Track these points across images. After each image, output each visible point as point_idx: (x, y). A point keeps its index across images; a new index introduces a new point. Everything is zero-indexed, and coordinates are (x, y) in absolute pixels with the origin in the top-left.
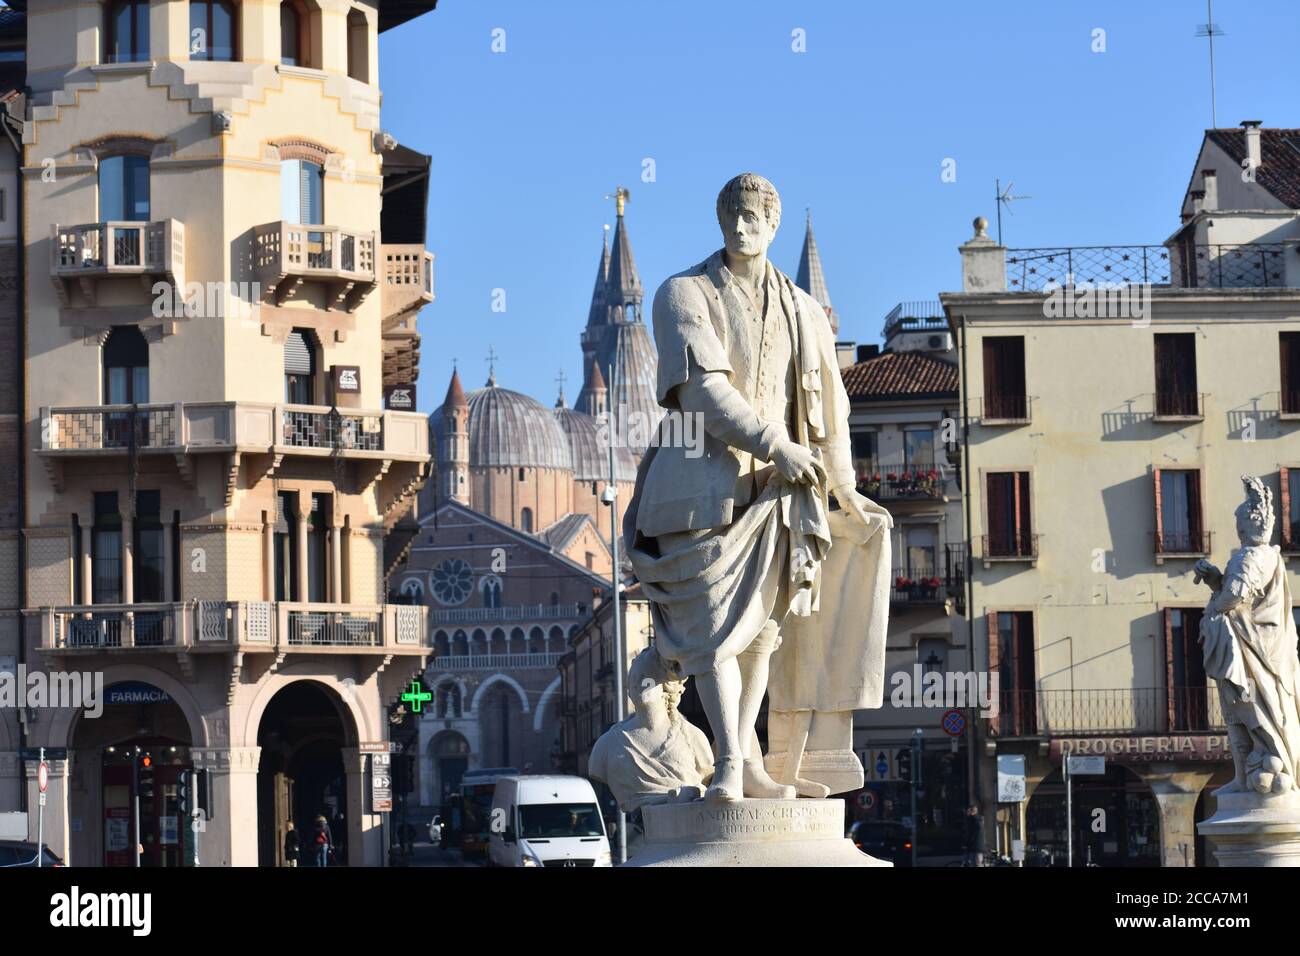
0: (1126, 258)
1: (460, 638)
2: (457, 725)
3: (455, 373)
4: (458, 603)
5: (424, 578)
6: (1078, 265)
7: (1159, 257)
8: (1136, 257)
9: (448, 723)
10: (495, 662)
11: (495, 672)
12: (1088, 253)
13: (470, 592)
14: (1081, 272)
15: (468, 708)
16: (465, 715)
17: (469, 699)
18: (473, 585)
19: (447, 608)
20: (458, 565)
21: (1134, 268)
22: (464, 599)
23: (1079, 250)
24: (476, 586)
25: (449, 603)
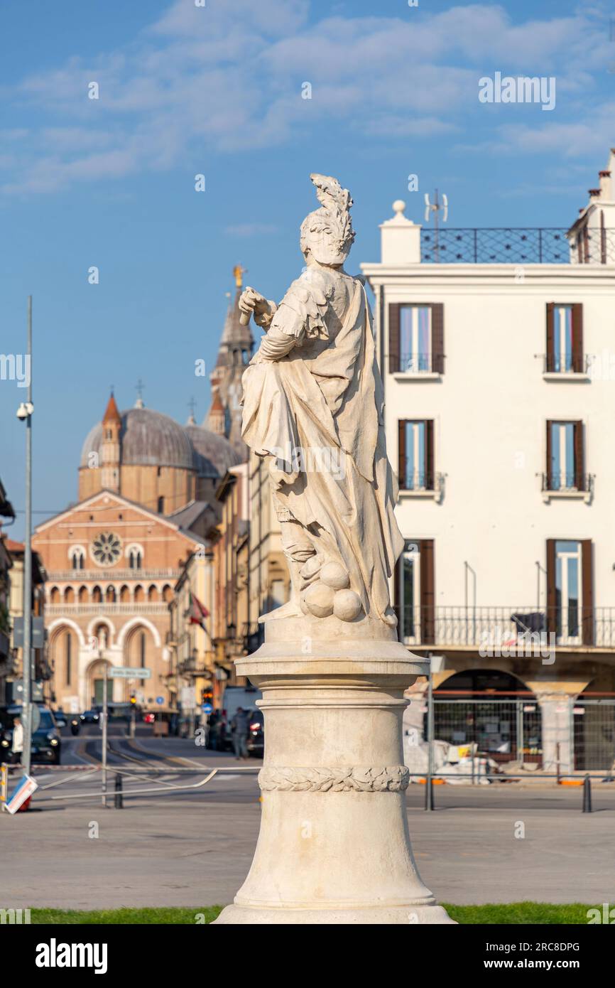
0: (524, 238)
1: (111, 591)
2: (106, 655)
3: (112, 396)
4: (110, 564)
5: (86, 546)
6: (482, 244)
7: (553, 238)
8: (533, 238)
9: (100, 653)
10: (136, 609)
11: (135, 616)
12: (492, 233)
13: (120, 557)
14: (485, 250)
15: (115, 642)
16: (113, 647)
17: (116, 636)
18: (121, 552)
19: (102, 568)
20: (111, 538)
21: (531, 247)
22: (115, 562)
23: (484, 231)
24: (124, 553)
25: (104, 565)
